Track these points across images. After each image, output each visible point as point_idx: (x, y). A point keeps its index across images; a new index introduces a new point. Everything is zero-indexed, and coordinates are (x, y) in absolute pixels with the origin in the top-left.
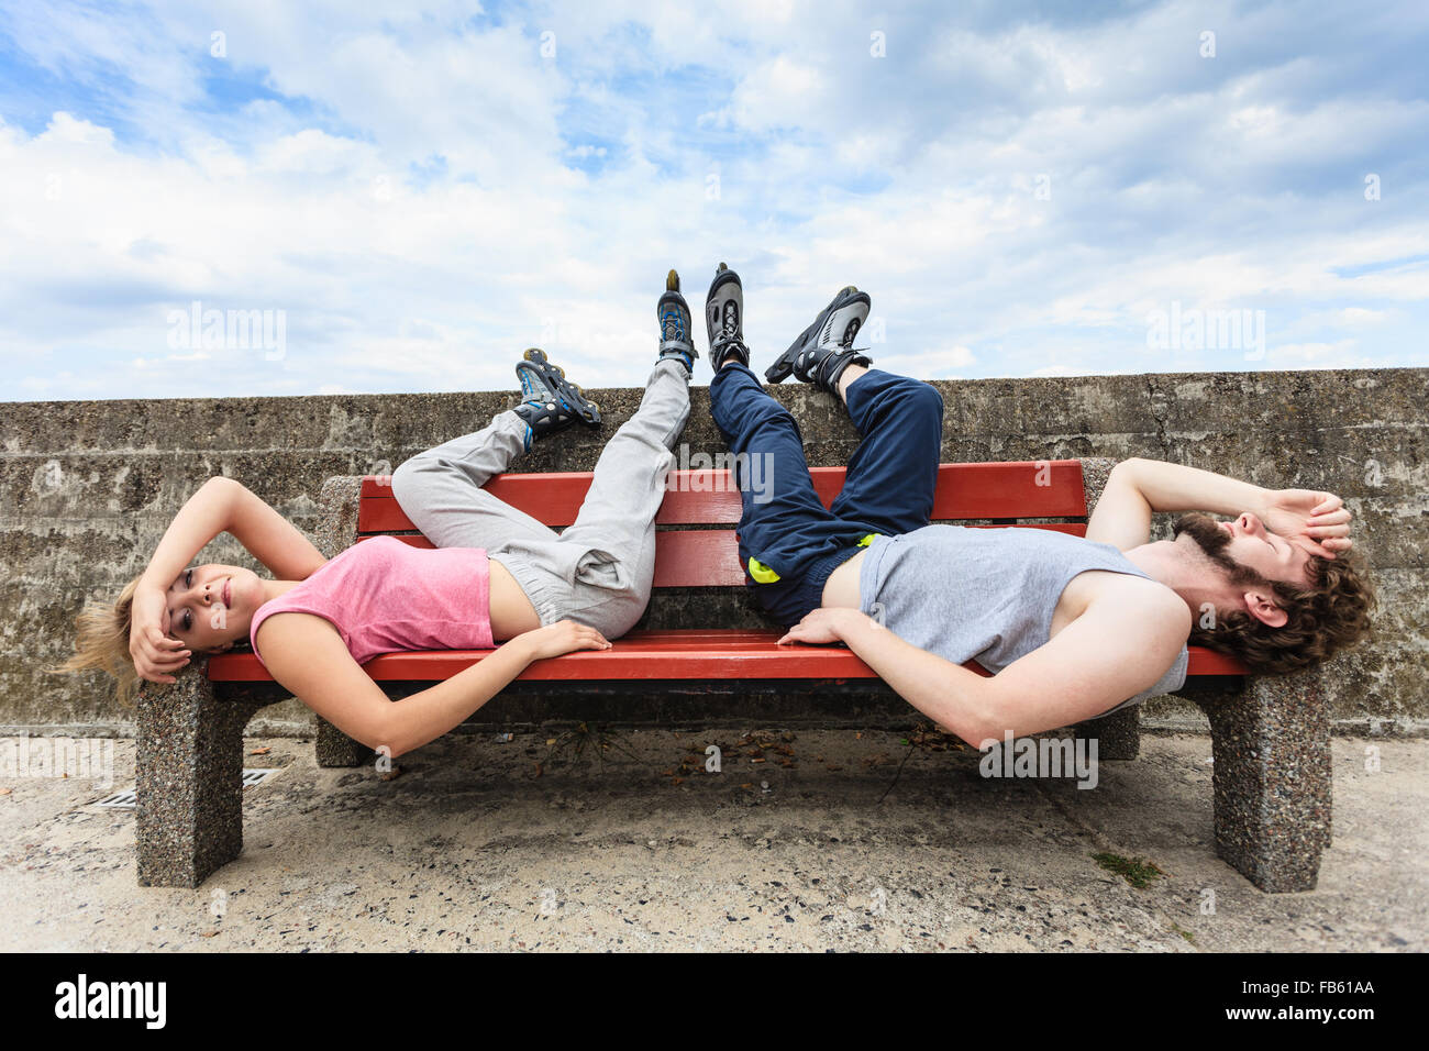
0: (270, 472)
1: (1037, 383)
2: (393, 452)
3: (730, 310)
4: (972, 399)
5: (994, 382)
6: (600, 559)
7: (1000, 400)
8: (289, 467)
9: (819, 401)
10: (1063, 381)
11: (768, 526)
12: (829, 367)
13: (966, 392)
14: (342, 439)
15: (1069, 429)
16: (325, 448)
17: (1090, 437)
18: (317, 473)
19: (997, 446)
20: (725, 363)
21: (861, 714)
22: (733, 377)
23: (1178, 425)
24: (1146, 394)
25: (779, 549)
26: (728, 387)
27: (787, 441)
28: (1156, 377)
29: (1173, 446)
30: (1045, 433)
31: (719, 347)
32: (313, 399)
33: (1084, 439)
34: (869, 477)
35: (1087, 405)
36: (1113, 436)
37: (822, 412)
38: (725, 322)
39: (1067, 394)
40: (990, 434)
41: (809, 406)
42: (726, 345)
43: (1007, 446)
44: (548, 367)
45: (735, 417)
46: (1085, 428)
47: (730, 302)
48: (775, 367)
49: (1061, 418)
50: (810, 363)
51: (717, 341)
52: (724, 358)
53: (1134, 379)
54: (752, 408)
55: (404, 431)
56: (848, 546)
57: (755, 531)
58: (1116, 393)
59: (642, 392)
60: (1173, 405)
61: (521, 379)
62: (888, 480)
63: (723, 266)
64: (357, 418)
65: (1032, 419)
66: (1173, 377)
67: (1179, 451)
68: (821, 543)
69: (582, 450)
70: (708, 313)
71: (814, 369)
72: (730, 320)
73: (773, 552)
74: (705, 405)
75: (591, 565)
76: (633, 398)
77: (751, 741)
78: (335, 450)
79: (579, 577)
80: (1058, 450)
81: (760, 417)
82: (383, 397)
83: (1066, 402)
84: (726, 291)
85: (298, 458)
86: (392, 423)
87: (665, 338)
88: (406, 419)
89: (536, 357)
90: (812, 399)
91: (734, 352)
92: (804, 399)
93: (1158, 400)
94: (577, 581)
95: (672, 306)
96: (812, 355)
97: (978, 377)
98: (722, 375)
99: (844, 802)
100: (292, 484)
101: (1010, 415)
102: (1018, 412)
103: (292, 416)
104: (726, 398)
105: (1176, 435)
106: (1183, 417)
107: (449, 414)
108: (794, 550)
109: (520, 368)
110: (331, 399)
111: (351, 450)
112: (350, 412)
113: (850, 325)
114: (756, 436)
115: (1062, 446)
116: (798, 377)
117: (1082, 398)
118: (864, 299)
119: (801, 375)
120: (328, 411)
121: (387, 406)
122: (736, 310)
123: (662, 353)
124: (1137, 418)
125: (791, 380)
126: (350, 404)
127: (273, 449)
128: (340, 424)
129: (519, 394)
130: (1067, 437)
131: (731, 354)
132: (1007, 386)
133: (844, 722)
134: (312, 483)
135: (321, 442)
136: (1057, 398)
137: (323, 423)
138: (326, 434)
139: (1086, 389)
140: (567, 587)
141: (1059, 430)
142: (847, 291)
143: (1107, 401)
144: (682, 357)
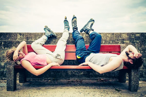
0: (9, 43)
1: (117, 33)
2: (27, 41)
3: (75, 22)
4: (108, 35)
5: (111, 33)
6: (59, 55)
7: (112, 36)
8: (12, 43)
9: (87, 35)
10: (121, 33)
11: (79, 52)
12: (88, 31)
13: (107, 34)
14: (19, 39)
15: (121, 40)
16: (17, 40)
17: (124, 41)
18: (16, 44)
19: (111, 42)
20: (74, 30)
21: (91, 78)
22: (76, 32)
23: (136, 40)
24: (132, 35)
25: (80, 54)
26: (75, 33)
27: (82, 41)
28: (133, 33)
29: (135, 43)
30: (118, 40)
31: (73, 28)
32: (15, 33)
33: (123, 41)
34: (92, 46)
35: (124, 37)
36: (127, 41)
37: (87, 37)
38: (74, 24)
39: (121, 35)
40: (110, 40)
41: (86, 36)
42: (75, 27)
43: (112, 42)
44: (48, 28)
45: (76, 37)
46: (123, 40)
47: (75, 21)
48: (81, 30)
49: (120, 38)
50: (86, 30)
51: (73, 27)
52: (74, 29)
53: (130, 33)
54: (78, 36)
55: (28, 38)
56: (89, 54)
57: (78, 52)
58: (128, 35)
59: (62, 33)
60: (135, 37)
61: (45, 31)
62: (94, 47)
63: (74, 16)
64: (21, 36)
65: (116, 38)
66: (135, 33)
67: (136, 43)
68: (85, 54)
69: (54, 41)
70: (72, 22)
71: (86, 31)
72: (75, 23)
73: (80, 55)
74: (71, 35)
75: (57, 56)
76: (61, 34)
77: (76, 81)
78: (18, 40)
79: (56, 57)
80: (119, 43)
81: (79, 38)
82: (25, 33)
83: (121, 36)
84: (74, 19)
85: (13, 41)
86: (26, 37)
87: (65, 26)
88: (28, 36)
89: (46, 27)
90: (86, 35)
91: (76, 28)
92: (85, 35)
93: (133, 36)
94: (56, 58)
95: (66, 21)
96: (86, 29)
97: (109, 33)
98: (74, 31)
99: (88, 86)
100: (12, 45)
101: (113, 38)
102: (114, 37)
103: (12, 35)
104: (74, 35)
105: (135, 41)
106: (136, 39)
107: (35, 36)
108: (82, 55)
109: (45, 29)
110: (17, 33)
111: (21, 40)
112: (20, 35)
113: (91, 24)
114: (78, 40)
115: (120, 42)
116: (84, 32)
117: (123, 36)
118: (94, 21)
119: (85, 31)
120: (17, 35)
121: (26, 34)
122: (76, 22)
123: (65, 28)
124: (130, 39)
125: (83, 32)
126: (20, 34)
127: (9, 40)
128: (19, 37)
129: (45, 33)
130: (121, 41)
131: (75, 28)
132: (113, 34)
133: (89, 79)
134: (15, 45)
135: (16, 39)
136: (120, 36)
137: (16, 36)
138: (17, 38)
139: (124, 34)
140: (55, 58)
141: (120, 40)
142: (91, 19)
143: (127, 36)
144: (68, 28)
